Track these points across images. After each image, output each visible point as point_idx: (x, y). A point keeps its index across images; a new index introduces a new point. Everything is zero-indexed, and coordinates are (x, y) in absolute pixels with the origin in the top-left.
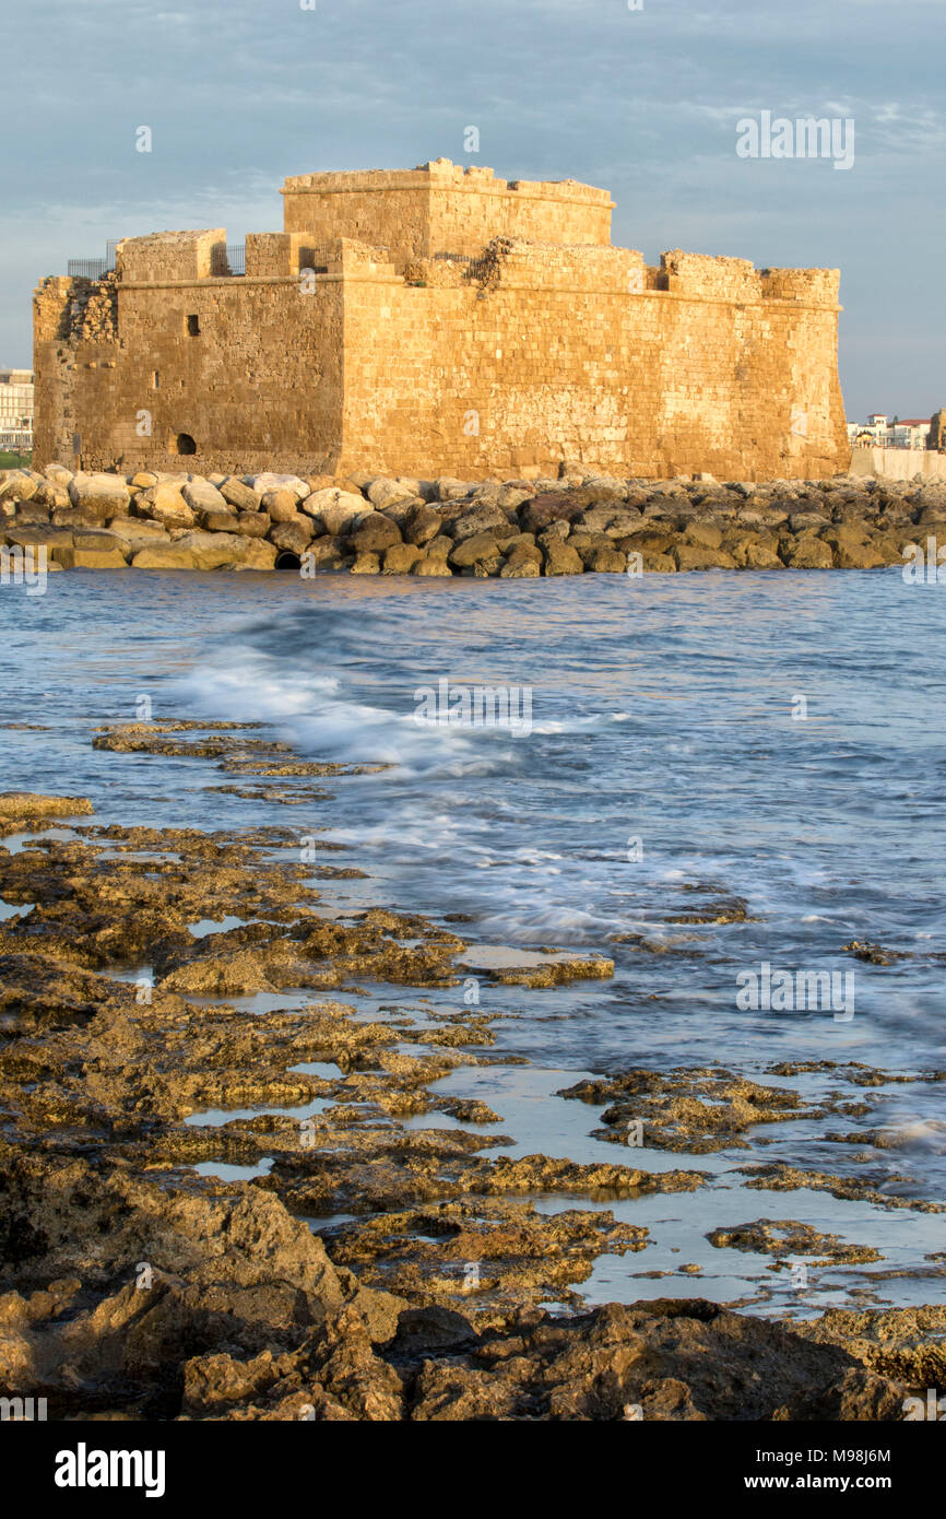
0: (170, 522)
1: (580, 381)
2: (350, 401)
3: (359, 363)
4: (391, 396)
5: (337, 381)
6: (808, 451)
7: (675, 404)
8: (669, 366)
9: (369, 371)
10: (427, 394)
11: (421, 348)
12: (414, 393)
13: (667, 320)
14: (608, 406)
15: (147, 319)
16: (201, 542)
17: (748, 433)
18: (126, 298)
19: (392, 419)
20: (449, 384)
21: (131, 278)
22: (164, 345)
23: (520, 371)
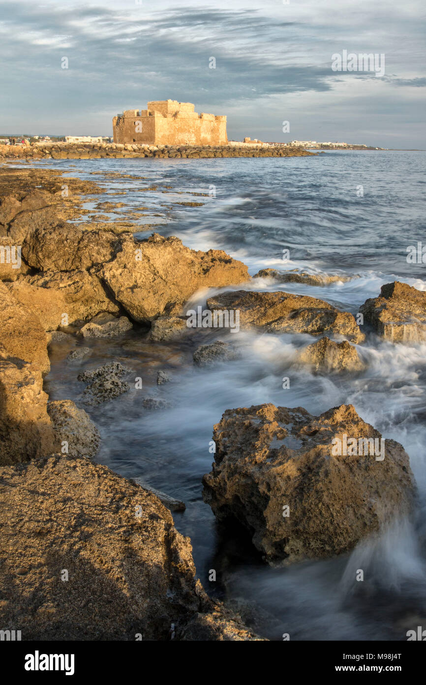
0: (130, 151)
1: (189, 131)
2: (156, 134)
3: (158, 128)
4: (162, 133)
5: (154, 131)
6: (222, 142)
7: (203, 135)
8: (202, 130)
9: (159, 130)
10: (167, 133)
11: (166, 127)
12: (165, 133)
13: (201, 123)
14: (193, 135)
15: (128, 122)
16: (134, 154)
17: (213, 139)
18: (125, 120)
19: (163, 137)
20: (170, 132)
21: (126, 116)
22: (131, 126)
23: (180, 130)
